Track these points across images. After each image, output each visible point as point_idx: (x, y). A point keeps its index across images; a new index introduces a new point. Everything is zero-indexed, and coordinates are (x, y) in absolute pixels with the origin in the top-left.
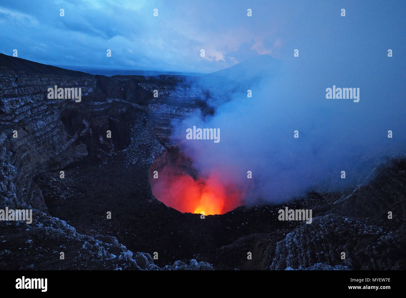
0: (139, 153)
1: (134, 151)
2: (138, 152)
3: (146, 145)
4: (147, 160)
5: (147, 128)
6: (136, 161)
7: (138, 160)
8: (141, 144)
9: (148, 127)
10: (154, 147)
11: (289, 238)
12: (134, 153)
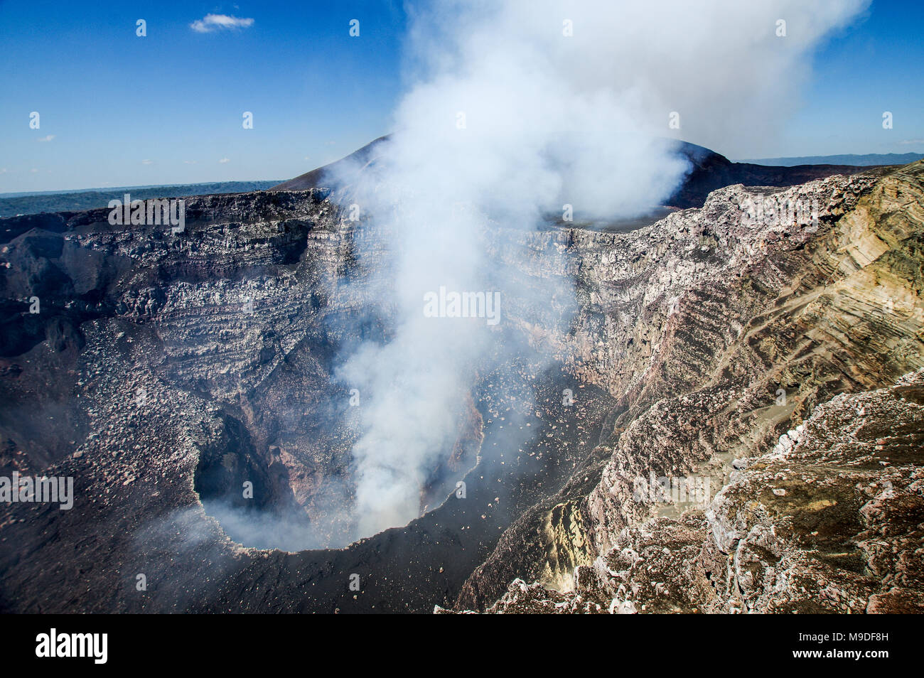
0: (138, 446)
1: (115, 448)
2: (130, 445)
3: (151, 415)
4: (174, 457)
5: (138, 365)
6: (132, 472)
7: (138, 466)
8: (134, 417)
9: (141, 359)
10: (182, 413)
11: (609, 476)
12: (115, 453)
